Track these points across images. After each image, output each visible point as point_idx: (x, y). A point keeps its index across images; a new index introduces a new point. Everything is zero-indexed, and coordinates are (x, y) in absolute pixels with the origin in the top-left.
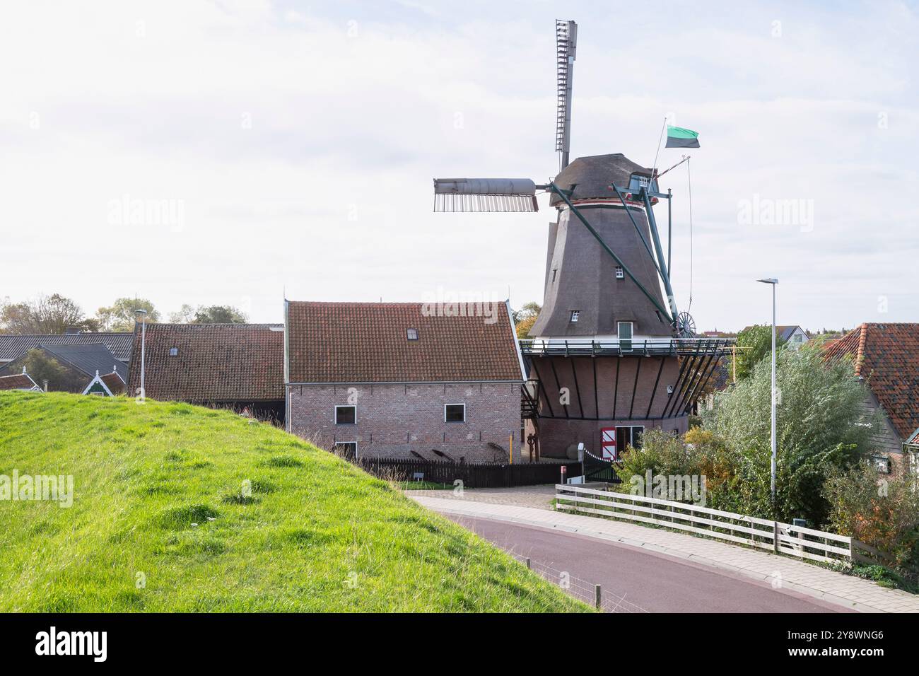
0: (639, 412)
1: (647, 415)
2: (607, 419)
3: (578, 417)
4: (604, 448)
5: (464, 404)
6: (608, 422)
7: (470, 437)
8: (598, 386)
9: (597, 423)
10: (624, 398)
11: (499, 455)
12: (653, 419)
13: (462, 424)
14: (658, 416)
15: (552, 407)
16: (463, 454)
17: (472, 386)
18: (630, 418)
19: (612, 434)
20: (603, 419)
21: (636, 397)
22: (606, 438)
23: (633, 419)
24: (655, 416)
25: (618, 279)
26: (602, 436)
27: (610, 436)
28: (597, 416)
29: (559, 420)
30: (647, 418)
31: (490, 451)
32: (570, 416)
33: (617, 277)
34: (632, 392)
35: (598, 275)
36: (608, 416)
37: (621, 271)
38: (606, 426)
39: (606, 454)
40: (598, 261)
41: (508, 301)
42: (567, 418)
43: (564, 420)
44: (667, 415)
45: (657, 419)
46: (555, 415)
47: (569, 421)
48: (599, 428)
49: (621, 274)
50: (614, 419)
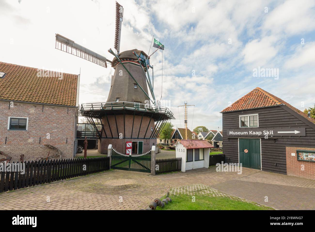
0: (141, 136)
1: (144, 137)
2: (128, 138)
3: (117, 137)
4: (127, 150)
5: (28, 118)
6: (129, 139)
7: (30, 140)
8: (125, 125)
9: (124, 140)
10: (136, 130)
11: (52, 152)
12: (147, 139)
13: (24, 131)
14: (148, 138)
15: (107, 134)
16: (23, 152)
17: (35, 107)
18: (138, 138)
19: (131, 144)
20: (127, 138)
21: (140, 130)
22: (128, 146)
23: (139, 139)
24: (147, 138)
25: (135, 88)
26: (126, 145)
27: (129, 145)
28: (125, 137)
29: (109, 139)
30: (144, 138)
31: (48, 150)
32: (114, 137)
33: (135, 87)
34: (139, 128)
35: (127, 85)
36: (129, 137)
37: (136, 86)
38: (128, 141)
39: (127, 152)
40: (128, 81)
41: (80, 75)
42: (113, 138)
43: (111, 139)
44: (151, 138)
45: (148, 139)
46: (108, 137)
47: (113, 139)
48: (125, 142)
49: (136, 87)
50: (131, 138)
